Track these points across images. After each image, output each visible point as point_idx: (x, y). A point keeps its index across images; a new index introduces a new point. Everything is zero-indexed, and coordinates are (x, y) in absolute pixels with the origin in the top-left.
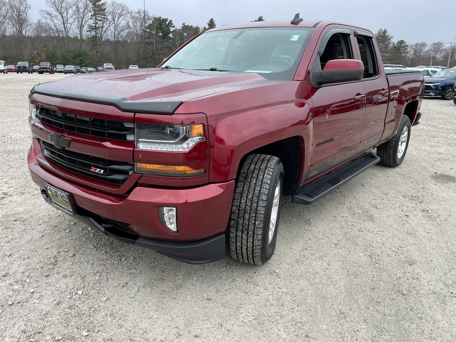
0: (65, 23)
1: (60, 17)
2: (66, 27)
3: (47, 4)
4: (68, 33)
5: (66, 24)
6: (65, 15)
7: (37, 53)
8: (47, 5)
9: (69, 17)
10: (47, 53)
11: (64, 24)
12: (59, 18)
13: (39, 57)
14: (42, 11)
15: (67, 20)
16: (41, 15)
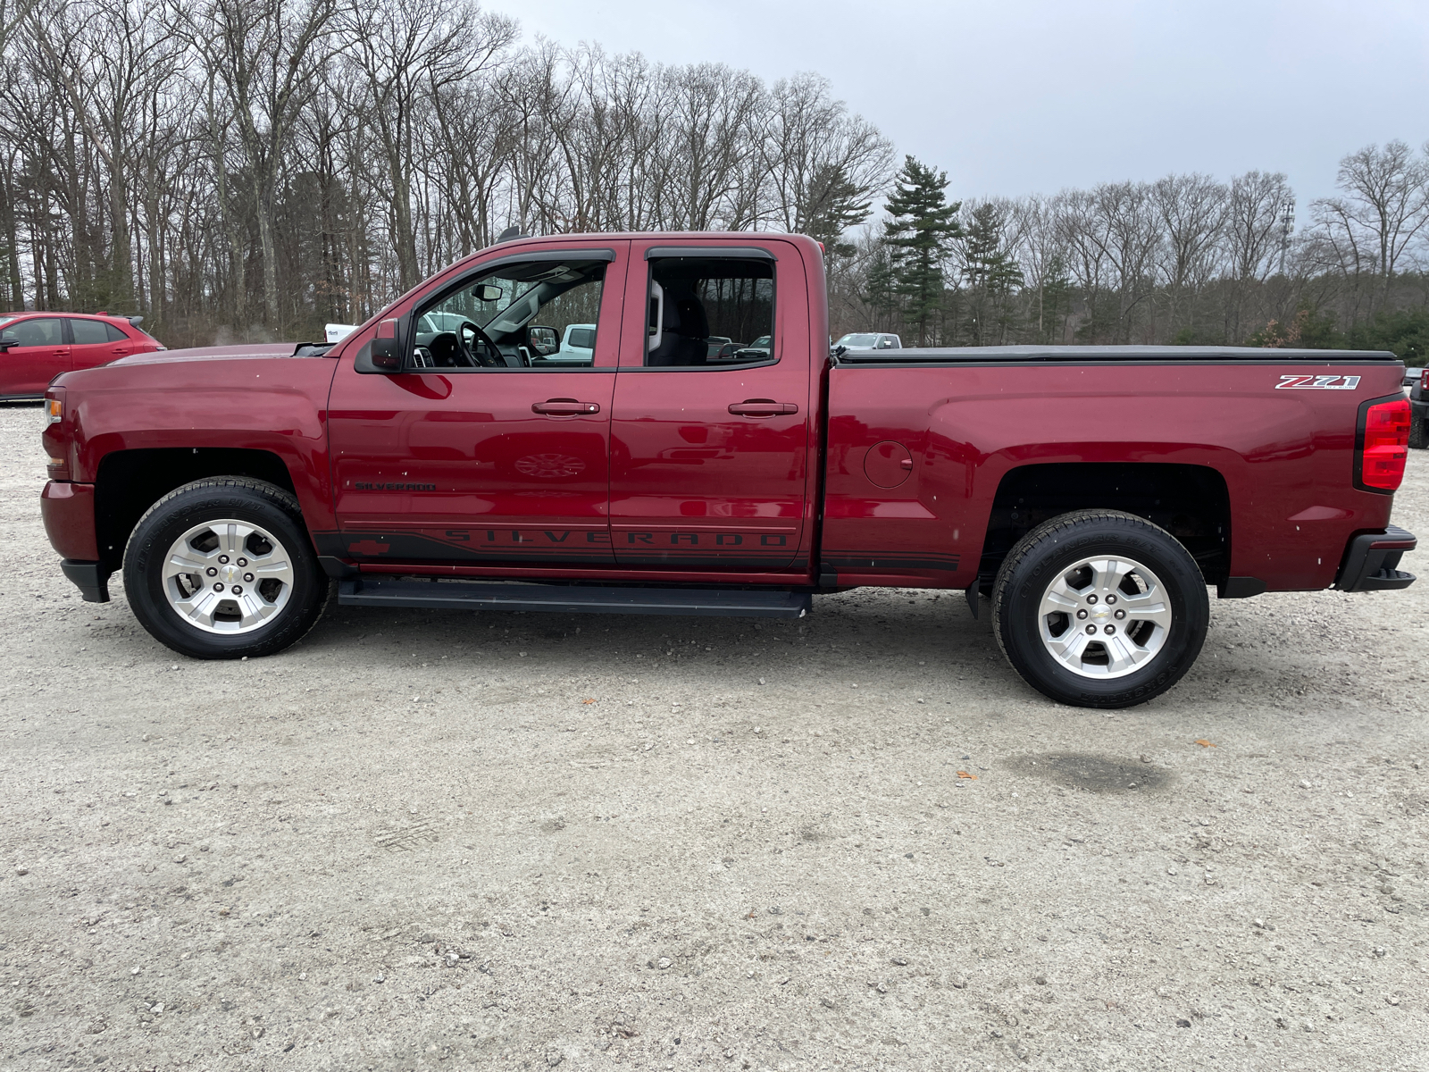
0: (1387, 233)
1: (1375, 216)
2: (1389, 245)
3: (1340, 179)
4: (1393, 261)
5: (1391, 235)
6: (1392, 207)
7: (1274, 327)
8: (1342, 184)
9: (1406, 211)
10: (1305, 327)
11: (1383, 233)
12: (1372, 218)
13: (1278, 336)
14: (1321, 202)
15: (1400, 221)
16: (1313, 217)
